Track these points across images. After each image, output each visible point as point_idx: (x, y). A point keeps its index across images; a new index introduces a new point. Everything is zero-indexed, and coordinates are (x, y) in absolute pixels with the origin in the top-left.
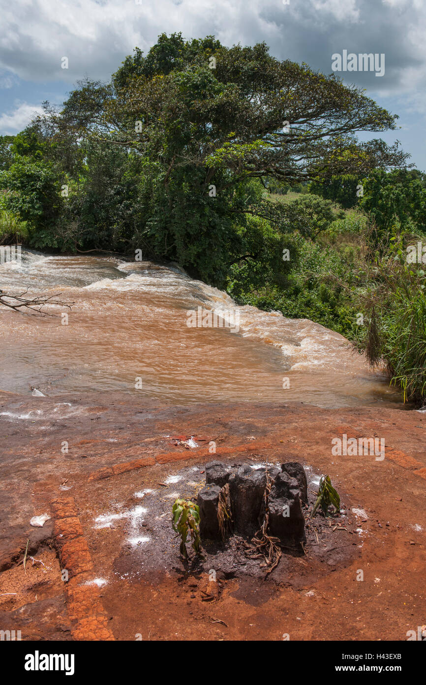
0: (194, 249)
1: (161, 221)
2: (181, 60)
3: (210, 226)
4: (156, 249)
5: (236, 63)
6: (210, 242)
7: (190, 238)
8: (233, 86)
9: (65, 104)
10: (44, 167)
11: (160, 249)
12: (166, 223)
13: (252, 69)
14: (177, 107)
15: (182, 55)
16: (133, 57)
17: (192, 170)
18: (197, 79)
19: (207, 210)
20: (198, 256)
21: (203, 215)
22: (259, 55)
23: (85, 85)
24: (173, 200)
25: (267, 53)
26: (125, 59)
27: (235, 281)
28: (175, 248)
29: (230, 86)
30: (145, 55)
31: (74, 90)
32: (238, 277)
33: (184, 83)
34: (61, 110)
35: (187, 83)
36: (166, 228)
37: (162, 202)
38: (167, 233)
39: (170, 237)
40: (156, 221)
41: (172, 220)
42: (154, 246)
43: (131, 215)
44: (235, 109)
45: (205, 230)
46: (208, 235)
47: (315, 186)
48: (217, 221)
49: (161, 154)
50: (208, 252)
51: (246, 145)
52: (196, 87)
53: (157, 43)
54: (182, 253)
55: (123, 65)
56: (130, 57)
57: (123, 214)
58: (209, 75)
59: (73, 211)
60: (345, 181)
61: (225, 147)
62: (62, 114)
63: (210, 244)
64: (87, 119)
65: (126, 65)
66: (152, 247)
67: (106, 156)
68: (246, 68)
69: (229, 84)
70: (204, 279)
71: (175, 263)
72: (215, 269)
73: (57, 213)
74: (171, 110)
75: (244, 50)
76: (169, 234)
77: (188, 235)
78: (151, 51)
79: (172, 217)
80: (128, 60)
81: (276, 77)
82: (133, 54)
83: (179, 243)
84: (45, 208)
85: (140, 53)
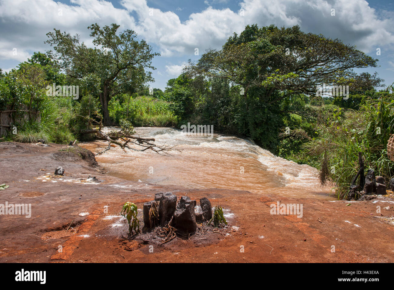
0: (259, 131)
1: (242, 115)
2: (256, 37)
3: (268, 119)
4: (239, 130)
5: (282, 36)
6: (267, 127)
7: (257, 125)
8: (280, 47)
9: (199, 60)
10: (187, 90)
11: (241, 130)
12: (244, 116)
13: (291, 38)
14: (250, 58)
15: (257, 35)
16: (232, 37)
17: (258, 89)
18: (261, 44)
19: (266, 110)
20: (261, 134)
21: (264, 113)
22: (294, 31)
23: (209, 51)
24: (249, 105)
25: (300, 30)
26: (229, 38)
27: (283, 149)
28: (249, 130)
29: (278, 47)
30: (238, 36)
31: (203, 54)
32: (284, 147)
33: (254, 47)
34: (197, 63)
35: (256, 46)
36: (244, 119)
37: (243, 106)
38: (245, 121)
39: (246, 124)
40: (239, 116)
41: (247, 115)
42: (238, 129)
43: (228, 113)
44: (280, 58)
45: (265, 121)
46: (266, 123)
47: (337, 101)
48: (272, 116)
49: (242, 82)
50: (266, 133)
51: (284, 75)
52: (260, 48)
53: (244, 30)
54: (253, 132)
55: (227, 41)
56: (231, 37)
57: (223, 112)
58: (267, 42)
59: (199, 111)
60: (354, 98)
61: (273, 76)
62: (197, 65)
63: (267, 128)
64: (209, 67)
65: (229, 41)
66: (237, 129)
67: (216, 84)
68: (287, 38)
69: (278, 46)
70: (264, 147)
71: (249, 138)
72: (270, 142)
73: (191, 112)
74: (247, 60)
75: (287, 29)
76: (246, 122)
77: (256, 123)
78: (241, 34)
79: (248, 113)
80: (230, 39)
81: (304, 41)
82: (233, 36)
83: (251, 127)
84: (186, 109)
85: (236, 35)
